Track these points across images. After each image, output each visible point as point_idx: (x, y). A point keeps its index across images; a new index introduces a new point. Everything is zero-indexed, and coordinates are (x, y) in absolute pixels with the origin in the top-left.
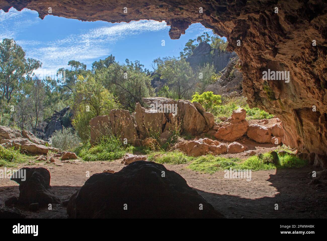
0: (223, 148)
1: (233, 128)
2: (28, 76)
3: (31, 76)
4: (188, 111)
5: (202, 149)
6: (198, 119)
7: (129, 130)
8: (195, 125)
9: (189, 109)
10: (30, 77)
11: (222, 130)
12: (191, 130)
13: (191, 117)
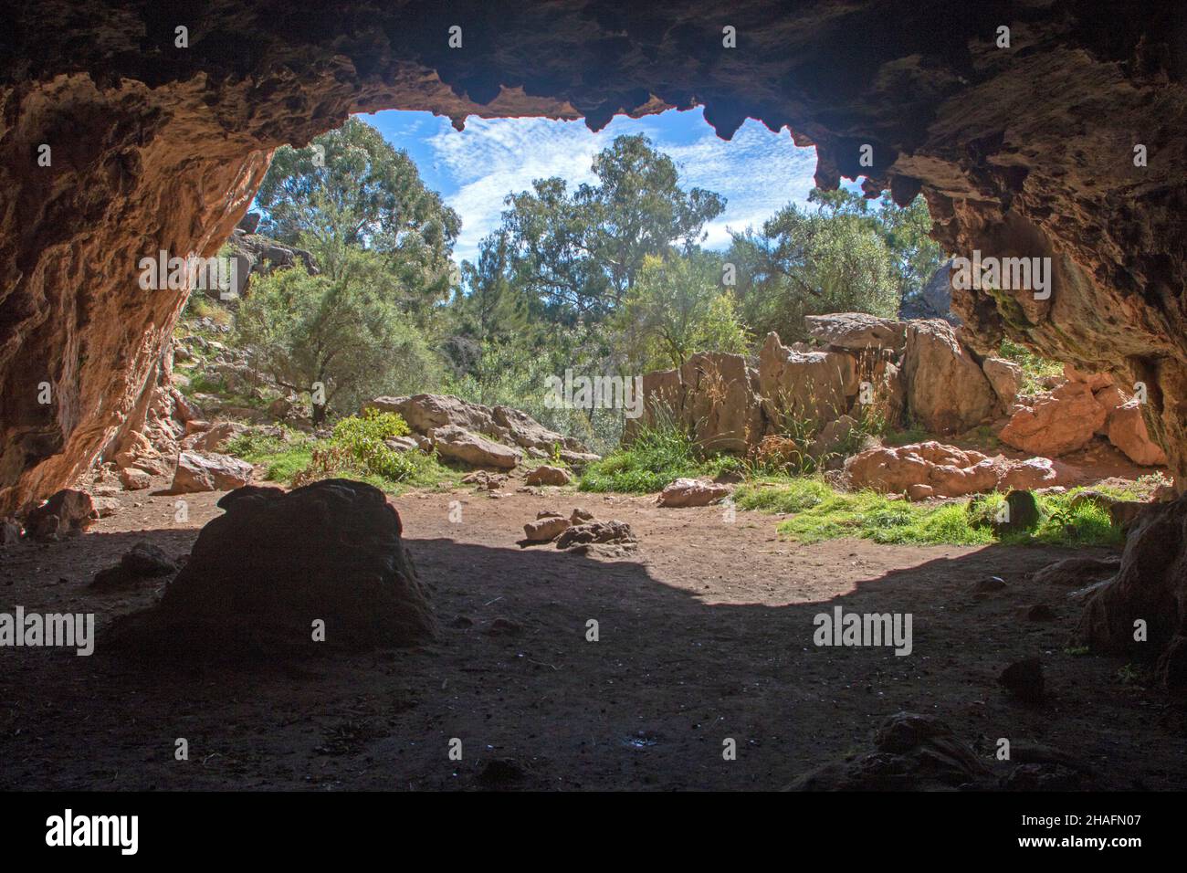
0: (982, 477)
1: (1054, 410)
2: (688, 241)
3: (697, 241)
4: (928, 355)
5: (899, 474)
6: (963, 381)
7: (734, 412)
8: (953, 401)
9: (930, 349)
10: (695, 244)
11: (1025, 418)
12: (939, 415)
13: (937, 375)
